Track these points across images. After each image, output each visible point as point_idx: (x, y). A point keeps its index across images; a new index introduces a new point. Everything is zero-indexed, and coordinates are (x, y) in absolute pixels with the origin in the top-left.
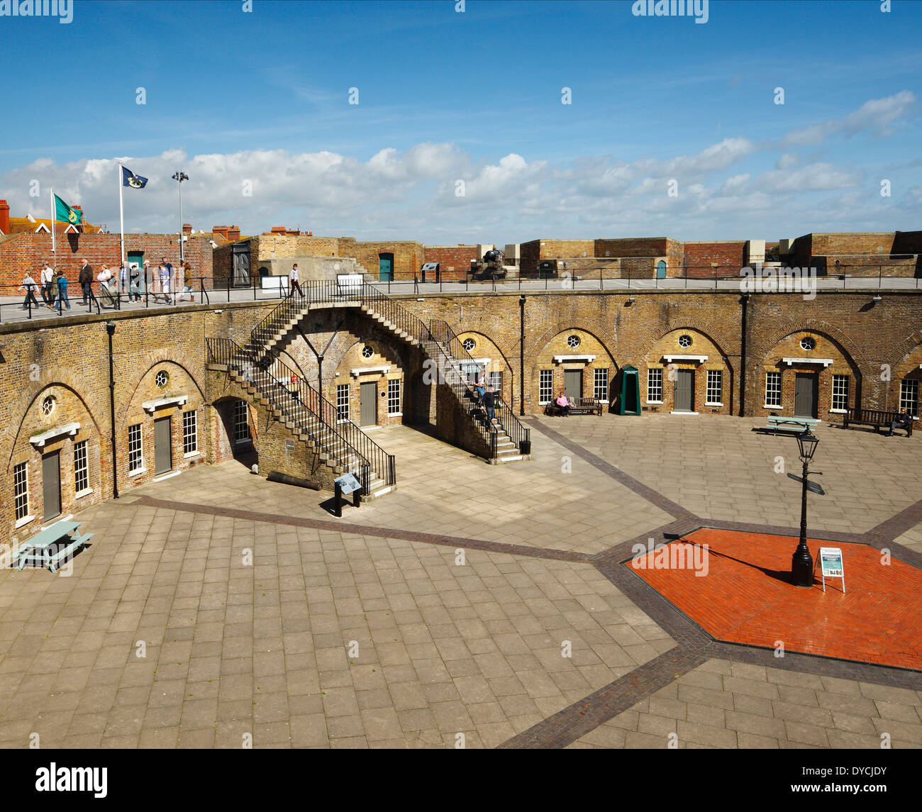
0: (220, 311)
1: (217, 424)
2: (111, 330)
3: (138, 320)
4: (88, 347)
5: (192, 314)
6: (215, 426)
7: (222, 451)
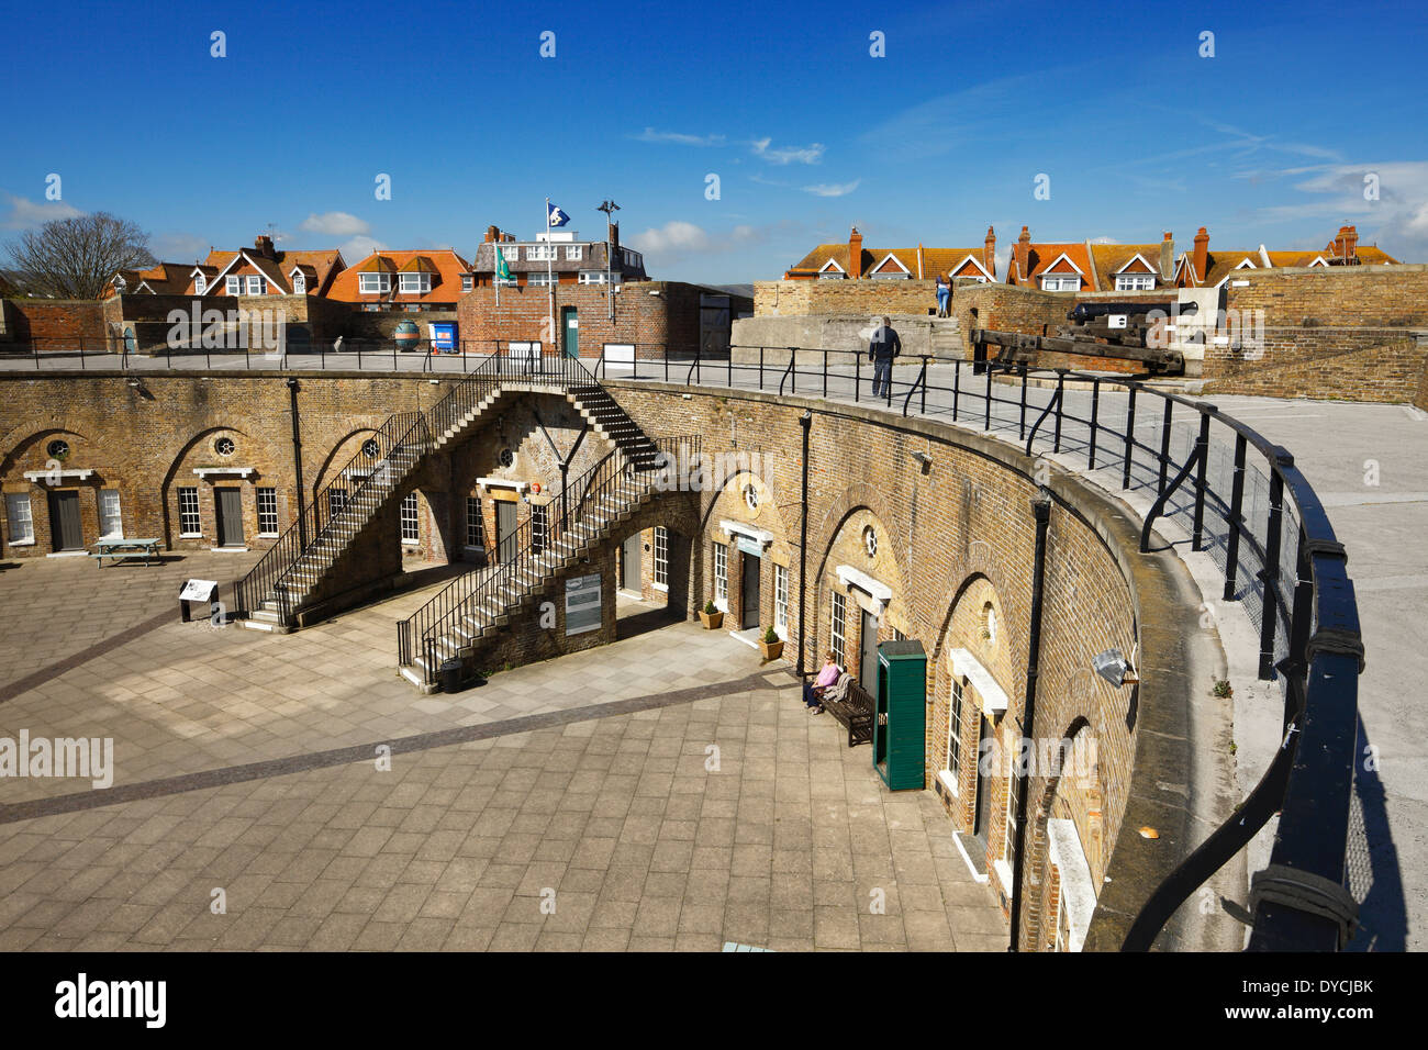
0: (437, 381)
1: (428, 515)
2: (295, 388)
3: (331, 381)
4: (268, 400)
5: (402, 381)
6: (425, 517)
7: (435, 549)
